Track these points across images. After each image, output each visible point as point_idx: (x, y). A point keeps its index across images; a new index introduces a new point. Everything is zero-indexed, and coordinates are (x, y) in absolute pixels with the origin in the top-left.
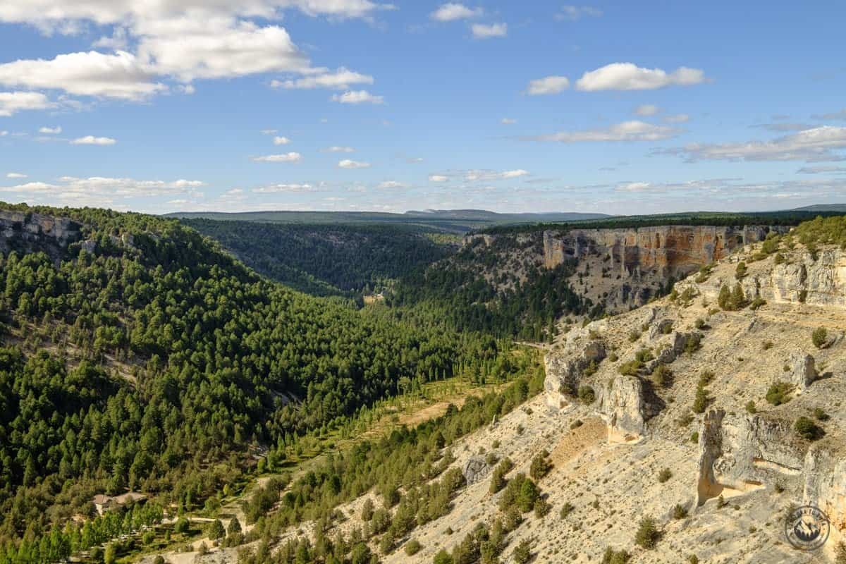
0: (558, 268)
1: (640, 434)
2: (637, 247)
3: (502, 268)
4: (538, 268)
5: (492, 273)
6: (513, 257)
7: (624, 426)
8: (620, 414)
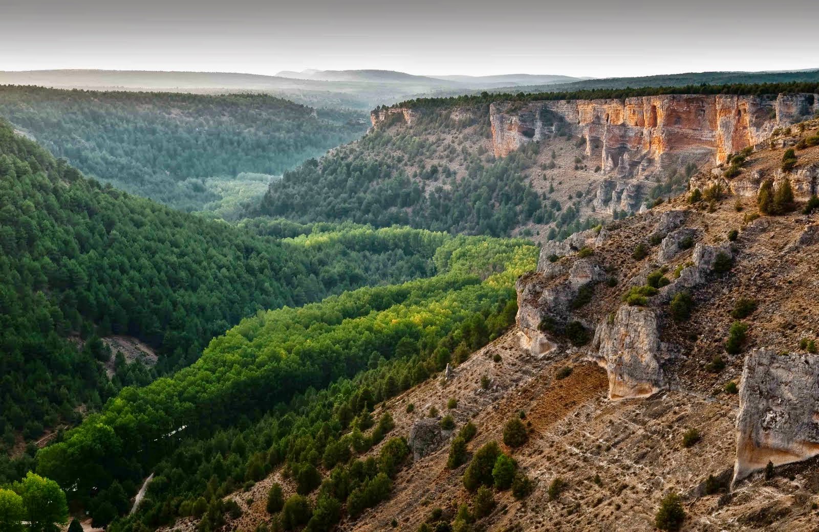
0: (512, 157)
1: (653, 386)
2: (623, 125)
3: (430, 157)
4: (483, 157)
5: (416, 165)
6: (446, 142)
7: (631, 375)
8: (627, 358)
